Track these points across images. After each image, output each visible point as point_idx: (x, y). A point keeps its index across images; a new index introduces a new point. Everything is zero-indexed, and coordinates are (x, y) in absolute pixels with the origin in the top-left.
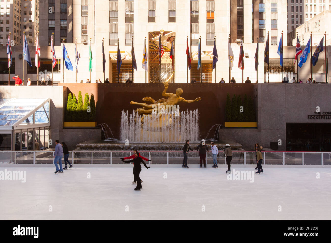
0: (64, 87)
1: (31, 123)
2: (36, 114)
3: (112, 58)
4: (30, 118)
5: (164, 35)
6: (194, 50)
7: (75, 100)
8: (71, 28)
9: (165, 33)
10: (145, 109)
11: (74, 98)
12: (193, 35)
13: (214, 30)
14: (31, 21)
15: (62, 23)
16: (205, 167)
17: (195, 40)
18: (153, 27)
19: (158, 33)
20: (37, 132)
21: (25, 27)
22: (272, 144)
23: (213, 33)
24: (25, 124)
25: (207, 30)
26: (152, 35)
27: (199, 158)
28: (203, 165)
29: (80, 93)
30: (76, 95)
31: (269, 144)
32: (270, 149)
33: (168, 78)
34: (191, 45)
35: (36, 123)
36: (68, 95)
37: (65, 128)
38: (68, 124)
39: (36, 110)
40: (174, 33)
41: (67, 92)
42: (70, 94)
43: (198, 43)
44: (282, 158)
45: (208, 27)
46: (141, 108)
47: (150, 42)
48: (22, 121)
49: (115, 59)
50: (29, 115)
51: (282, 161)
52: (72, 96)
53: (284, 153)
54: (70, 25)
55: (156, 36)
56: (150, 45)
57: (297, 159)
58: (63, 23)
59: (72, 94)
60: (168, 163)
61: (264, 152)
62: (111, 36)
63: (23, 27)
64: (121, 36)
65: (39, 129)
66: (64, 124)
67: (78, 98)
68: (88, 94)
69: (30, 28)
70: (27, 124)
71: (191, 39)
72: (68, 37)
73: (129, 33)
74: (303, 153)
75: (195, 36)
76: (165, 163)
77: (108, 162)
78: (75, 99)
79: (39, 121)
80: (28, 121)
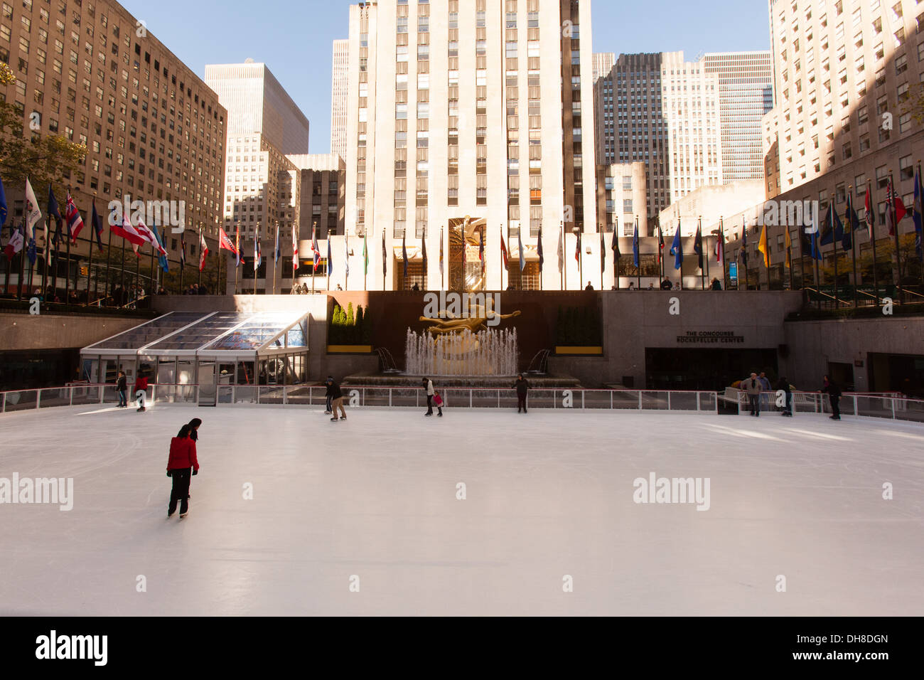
0: (328, 296)
1: (283, 346)
2: (290, 334)
3: (397, 255)
4: (282, 340)
5: (470, 222)
6: (513, 243)
7: (343, 315)
8: (343, 216)
9: (472, 220)
10: (440, 328)
11: (342, 312)
12: (511, 222)
13: (541, 215)
14: (290, 207)
15: (331, 208)
16: (525, 411)
17: (514, 229)
18: (454, 213)
19: (461, 220)
20: (291, 359)
21: (283, 215)
22: (624, 378)
23: (540, 219)
24: (274, 347)
25: (531, 216)
26: (453, 223)
27: (516, 399)
28: (522, 409)
29: (350, 305)
30: (345, 308)
31: (621, 379)
32: (622, 387)
33: (476, 283)
34: (509, 237)
35: (289, 347)
36: (334, 308)
37: (329, 354)
38: (334, 348)
39: (290, 328)
40: (484, 220)
41: (333, 304)
42: (336, 306)
43: (518, 233)
44: (637, 399)
45: (533, 211)
46: (435, 326)
47: (450, 233)
48: (270, 343)
49: (400, 256)
50: (280, 335)
51: (638, 404)
52: (340, 310)
53: (640, 391)
54: (342, 211)
55: (458, 224)
56: (450, 237)
57: (659, 401)
58: (333, 209)
59: (339, 306)
60: (471, 405)
61: (612, 391)
62: (396, 226)
63: (279, 214)
64: (410, 226)
65: (294, 355)
66: (327, 348)
67: (347, 312)
68: (362, 307)
69: (290, 216)
70: (277, 348)
71: (509, 229)
72: (338, 229)
73: (422, 222)
74: (669, 392)
75: (514, 224)
76: (467, 405)
77: (385, 403)
78: (344, 313)
79: (294, 343)
80: (278, 344)
